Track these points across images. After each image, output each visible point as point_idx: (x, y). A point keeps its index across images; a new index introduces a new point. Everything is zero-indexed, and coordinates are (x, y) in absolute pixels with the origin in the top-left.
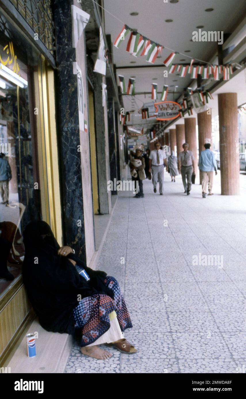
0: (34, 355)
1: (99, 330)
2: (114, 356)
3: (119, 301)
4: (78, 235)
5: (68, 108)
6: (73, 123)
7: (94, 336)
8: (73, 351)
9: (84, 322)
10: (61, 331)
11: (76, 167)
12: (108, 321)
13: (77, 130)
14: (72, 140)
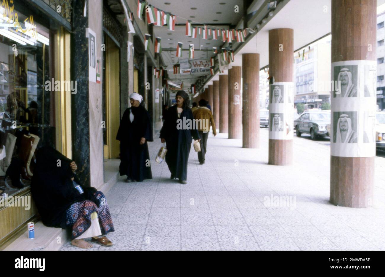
0: (33, 238)
1: (84, 226)
2: (96, 247)
3: (104, 209)
4: (85, 165)
5: (80, 63)
6: (84, 75)
7: (80, 230)
8: (66, 244)
9: (74, 221)
10: (56, 226)
11: (85, 111)
12: (89, 219)
13: (87, 81)
14: (82, 89)
